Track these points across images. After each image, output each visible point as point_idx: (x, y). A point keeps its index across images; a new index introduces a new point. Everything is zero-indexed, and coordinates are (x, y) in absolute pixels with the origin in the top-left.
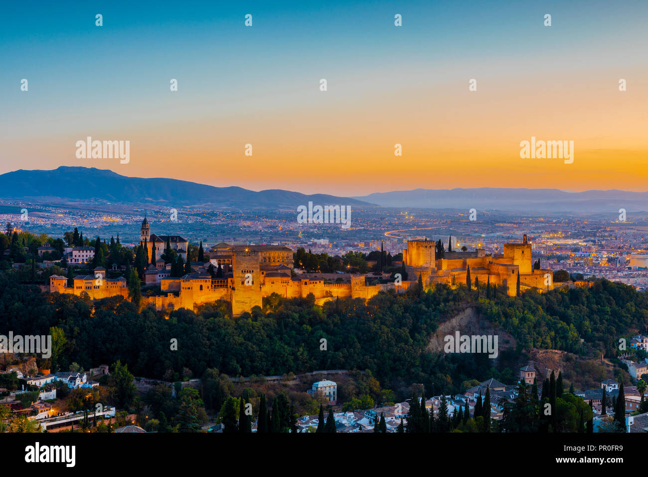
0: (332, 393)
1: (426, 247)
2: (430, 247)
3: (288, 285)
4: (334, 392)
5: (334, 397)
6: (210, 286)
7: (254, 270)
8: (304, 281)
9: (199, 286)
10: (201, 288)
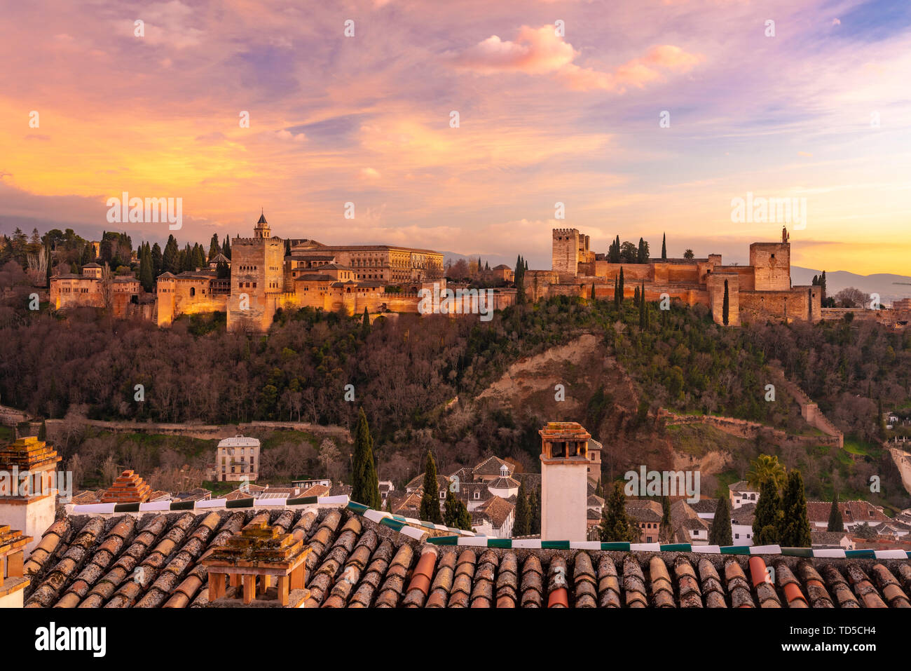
0: (247, 459)
1: (560, 238)
2: (567, 238)
3: (326, 292)
4: (252, 458)
5: (252, 467)
6: (206, 290)
7: (257, 266)
8: (346, 287)
9: (189, 289)
10: (193, 292)
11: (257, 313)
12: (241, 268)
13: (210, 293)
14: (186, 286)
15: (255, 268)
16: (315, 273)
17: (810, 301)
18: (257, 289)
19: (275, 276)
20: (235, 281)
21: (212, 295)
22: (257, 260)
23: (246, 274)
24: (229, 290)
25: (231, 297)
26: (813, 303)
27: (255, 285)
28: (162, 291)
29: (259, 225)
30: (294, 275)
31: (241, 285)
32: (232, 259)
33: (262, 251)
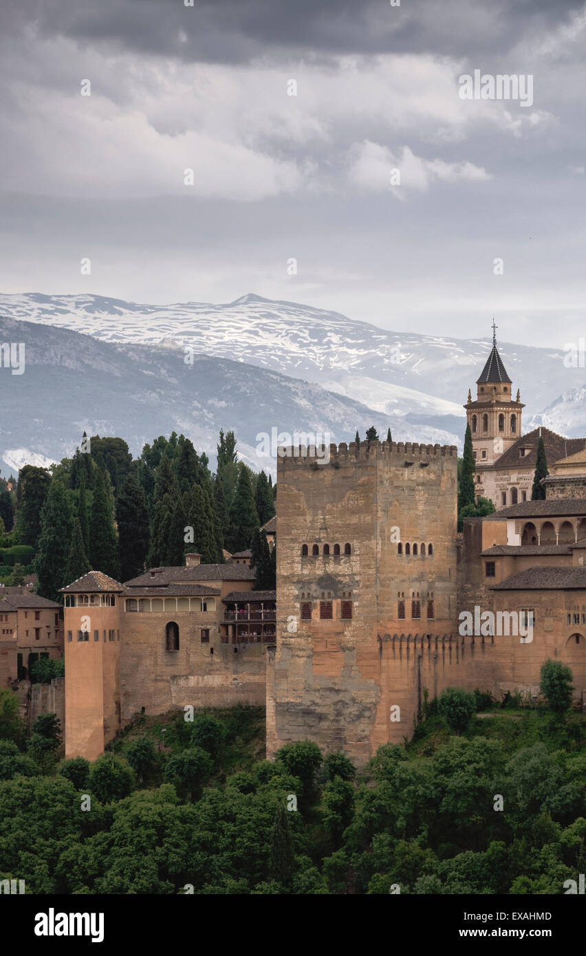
6: (213, 629)
7: (355, 544)
9: (161, 629)
10: (173, 637)
11: (353, 710)
12: (305, 549)
13: (225, 640)
14: (151, 616)
15: (348, 547)
18: (355, 625)
19: (421, 578)
20: (287, 597)
21: (230, 646)
22: (354, 520)
23: (320, 572)
24: (272, 629)
25: (278, 655)
27: (347, 612)
28: (75, 636)
29: (481, 391)
30: (491, 571)
31: (306, 613)
32: (279, 520)
33: (368, 490)
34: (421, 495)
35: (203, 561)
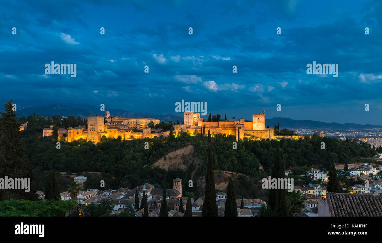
0: (82, 183)
3: (116, 132)
4: (84, 182)
5: (84, 185)
8: (121, 130)
10: (78, 133)
12: (90, 125)
13: (83, 133)
14: (76, 131)
15: (94, 125)
16: (113, 127)
17: (270, 133)
18: (95, 132)
20: (89, 129)
22: (95, 123)
23: (92, 127)
24: (87, 132)
25: (88, 134)
26: (271, 134)
27: (94, 130)
28: (69, 132)
30: (107, 127)
31: (90, 131)
32: (88, 123)
33: (96, 120)
34: (101, 121)
35: (81, 126)
